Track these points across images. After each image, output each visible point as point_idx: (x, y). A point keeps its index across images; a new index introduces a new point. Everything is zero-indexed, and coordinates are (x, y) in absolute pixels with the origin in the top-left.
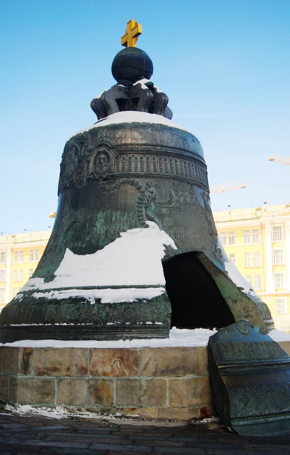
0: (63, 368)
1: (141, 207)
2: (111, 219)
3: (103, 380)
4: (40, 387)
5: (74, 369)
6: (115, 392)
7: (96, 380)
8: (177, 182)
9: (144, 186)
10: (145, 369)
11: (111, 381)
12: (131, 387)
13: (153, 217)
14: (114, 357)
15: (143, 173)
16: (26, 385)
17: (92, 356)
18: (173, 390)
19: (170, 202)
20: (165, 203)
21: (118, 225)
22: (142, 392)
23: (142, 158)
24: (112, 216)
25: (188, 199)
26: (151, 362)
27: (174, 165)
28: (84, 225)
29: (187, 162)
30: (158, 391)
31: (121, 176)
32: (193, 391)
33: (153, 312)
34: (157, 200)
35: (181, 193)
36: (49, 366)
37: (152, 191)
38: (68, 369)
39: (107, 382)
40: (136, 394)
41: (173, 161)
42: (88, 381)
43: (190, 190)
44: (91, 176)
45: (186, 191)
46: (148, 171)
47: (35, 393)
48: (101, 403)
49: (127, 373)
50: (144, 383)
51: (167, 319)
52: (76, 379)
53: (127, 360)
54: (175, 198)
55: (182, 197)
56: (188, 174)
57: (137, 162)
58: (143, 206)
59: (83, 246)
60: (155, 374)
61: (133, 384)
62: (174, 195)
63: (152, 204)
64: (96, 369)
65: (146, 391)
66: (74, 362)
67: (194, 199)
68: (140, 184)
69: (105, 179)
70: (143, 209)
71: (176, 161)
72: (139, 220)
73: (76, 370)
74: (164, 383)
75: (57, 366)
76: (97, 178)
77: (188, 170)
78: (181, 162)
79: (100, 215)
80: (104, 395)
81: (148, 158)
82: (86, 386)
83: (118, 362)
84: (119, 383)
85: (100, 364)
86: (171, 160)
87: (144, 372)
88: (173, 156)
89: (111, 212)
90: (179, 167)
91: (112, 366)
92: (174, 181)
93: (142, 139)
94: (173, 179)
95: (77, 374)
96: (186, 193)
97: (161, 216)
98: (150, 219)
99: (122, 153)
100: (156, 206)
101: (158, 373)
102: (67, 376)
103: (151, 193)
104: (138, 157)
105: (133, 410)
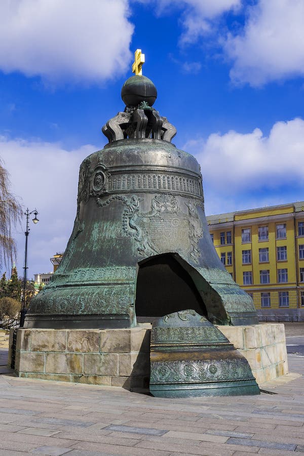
0: (50, 345)
1: (126, 218)
3: (76, 355)
4: (35, 360)
5: (57, 346)
6: (83, 364)
7: (71, 355)
8: (159, 195)
9: (129, 200)
10: (103, 346)
11: (80, 355)
12: (95, 360)
13: (135, 226)
14: (83, 337)
15: (129, 189)
16: (26, 358)
17: (69, 336)
18: (121, 363)
19: (151, 213)
20: (147, 214)
21: (107, 233)
22: (101, 364)
23: (129, 177)
24: (103, 226)
25: (169, 209)
26: (108, 341)
27: (157, 180)
28: (85, 234)
29: (171, 177)
30: (111, 363)
31: (112, 193)
32: (137, 364)
33: (118, 303)
34: (140, 211)
35: (162, 204)
36: (41, 344)
38: (53, 346)
39: (78, 356)
40: (97, 366)
41: (157, 177)
42: (66, 355)
43: (172, 200)
44: (91, 194)
45: (168, 201)
46: (133, 188)
47: (31, 363)
48: (74, 372)
49: (92, 349)
50: (102, 357)
51: (130, 308)
52: (58, 354)
53: (93, 340)
54: (157, 208)
55: (163, 207)
56: (171, 187)
57: (125, 180)
58: (128, 217)
59: (82, 251)
60: (110, 352)
61: (95, 358)
62: (156, 206)
63: (135, 214)
64: (71, 346)
65: (104, 364)
66: (57, 341)
67: (176, 207)
68: (126, 199)
69: (101, 196)
70: (128, 220)
71: (159, 177)
72: (123, 228)
74: (116, 358)
75: (47, 344)
76: (95, 195)
77: (171, 183)
78: (164, 177)
79: (96, 225)
80: (76, 366)
81: (134, 177)
82: (65, 358)
83: (86, 341)
84: (86, 357)
85: (74, 342)
86: (154, 177)
87: (103, 349)
88: (156, 173)
89: (104, 223)
90: (162, 182)
91: (82, 344)
92: (156, 194)
93: (129, 161)
94: (156, 192)
95: (59, 350)
96: (167, 203)
97: (142, 225)
98: (132, 227)
99: (113, 173)
100: (138, 216)
101: (112, 350)
102: (52, 351)
103: (135, 205)
104: (126, 176)
105: (95, 377)
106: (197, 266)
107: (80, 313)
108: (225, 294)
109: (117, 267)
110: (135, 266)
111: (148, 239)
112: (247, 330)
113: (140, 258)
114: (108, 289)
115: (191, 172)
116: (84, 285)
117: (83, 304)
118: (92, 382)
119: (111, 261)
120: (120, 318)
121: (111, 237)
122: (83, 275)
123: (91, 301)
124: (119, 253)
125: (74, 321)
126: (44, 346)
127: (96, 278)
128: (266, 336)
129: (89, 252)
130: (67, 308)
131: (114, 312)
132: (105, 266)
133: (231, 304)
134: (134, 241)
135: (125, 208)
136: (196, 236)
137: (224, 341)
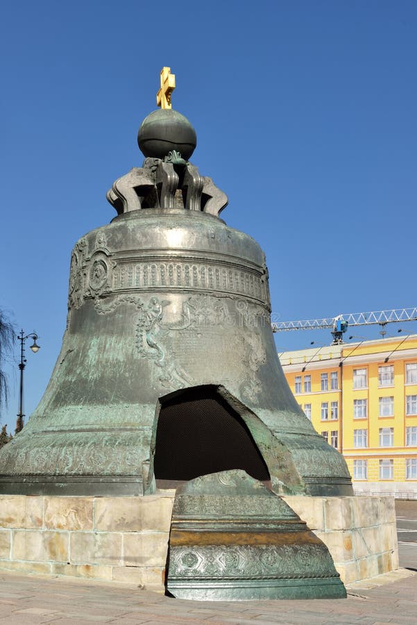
0: (18, 519)
1: (142, 331)
2: (105, 347)
3: (58, 533)
5: (29, 520)
6: (69, 547)
7: (51, 533)
8: (194, 297)
9: (147, 304)
10: (100, 522)
11: (66, 534)
12: (86, 542)
13: (155, 343)
14: (69, 508)
15: (146, 287)
17: (47, 506)
18: (127, 547)
19: (181, 323)
20: (175, 324)
21: (111, 354)
22: (97, 548)
23: (145, 267)
24: (106, 343)
25: (211, 318)
26: (106, 514)
27: (191, 274)
28: (77, 355)
29: (214, 268)
30: (112, 547)
31: (120, 292)
32: (152, 549)
34: (164, 321)
35: (200, 310)
36: (5, 516)
37: (158, 310)
38: (23, 520)
39: (61, 536)
40: (90, 550)
41: (191, 269)
42: (43, 534)
43: (215, 305)
44: (87, 294)
45: (209, 307)
46: (153, 285)
48: (55, 559)
49: (82, 526)
50: (98, 537)
51: (144, 466)
52: (30, 532)
53: (83, 512)
54: (191, 317)
56: (215, 284)
57: (139, 273)
58: (144, 329)
59: (73, 380)
60: (109, 528)
61: (87, 539)
62: (189, 313)
63: (156, 326)
64: (50, 520)
65: (100, 547)
66: (29, 512)
68: (142, 302)
69: (101, 297)
70: (144, 333)
71: (195, 269)
72: (137, 347)
73: (31, 521)
74: (119, 540)
75: (13, 517)
76: (93, 295)
77: (214, 277)
78: (203, 269)
79: (94, 342)
80: (58, 549)
81: (154, 267)
82: (41, 539)
83: (73, 514)
84: (73, 537)
85: (55, 515)
86: (187, 268)
87: (99, 525)
88: (189, 262)
89: (106, 339)
90: (200, 276)
91: (67, 517)
92: (190, 295)
93: (146, 243)
94: (189, 291)
95: (32, 526)
96: (208, 309)
97: (167, 341)
98: (152, 346)
99: (122, 262)
100: (161, 328)
101: (113, 527)
102: (22, 528)
103: (156, 312)
104: (141, 266)
105: (88, 567)
106: (255, 406)
107: (66, 471)
108: (298, 448)
109: (125, 405)
110: (153, 403)
111: (176, 364)
112: (329, 503)
113: (161, 391)
114: (109, 437)
115: (248, 262)
116: (74, 431)
117: (71, 460)
118: (83, 574)
119: (116, 396)
120: (127, 479)
121: (117, 359)
122: (74, 416)
123: (82, 454)
124: (130, 383)
125: (57, 485)
126: (10, 520)
127: (92, 421)
128: (363, 513)
129: (83, 382)
130: (46, 464)
131: (119, 471)
132: (107, 403)
133: (308, 463)
134: (153, 366)
135: (140, 315)
136: (254, 361)
137: (291, 518)
